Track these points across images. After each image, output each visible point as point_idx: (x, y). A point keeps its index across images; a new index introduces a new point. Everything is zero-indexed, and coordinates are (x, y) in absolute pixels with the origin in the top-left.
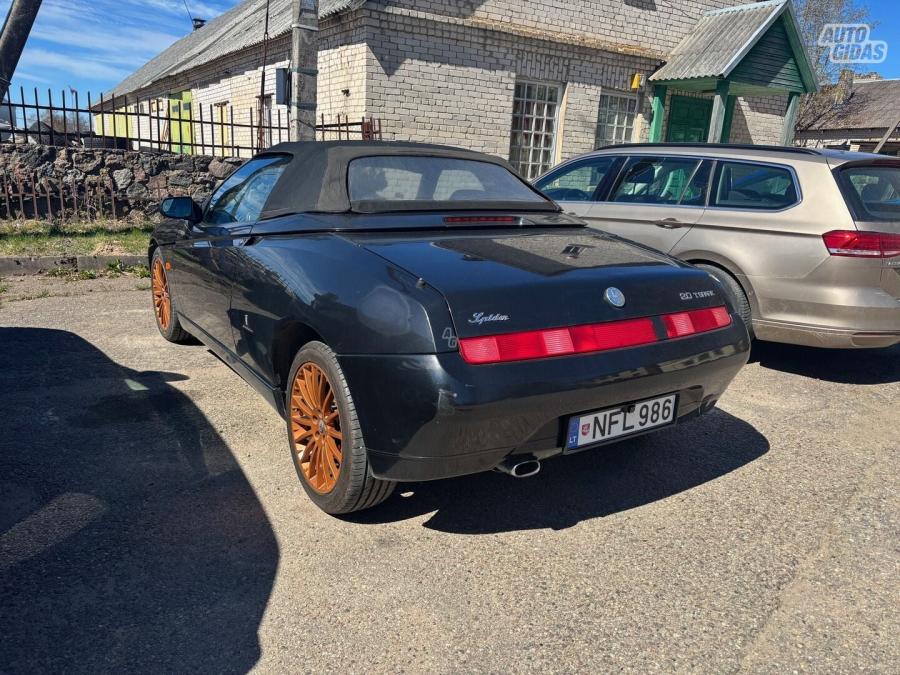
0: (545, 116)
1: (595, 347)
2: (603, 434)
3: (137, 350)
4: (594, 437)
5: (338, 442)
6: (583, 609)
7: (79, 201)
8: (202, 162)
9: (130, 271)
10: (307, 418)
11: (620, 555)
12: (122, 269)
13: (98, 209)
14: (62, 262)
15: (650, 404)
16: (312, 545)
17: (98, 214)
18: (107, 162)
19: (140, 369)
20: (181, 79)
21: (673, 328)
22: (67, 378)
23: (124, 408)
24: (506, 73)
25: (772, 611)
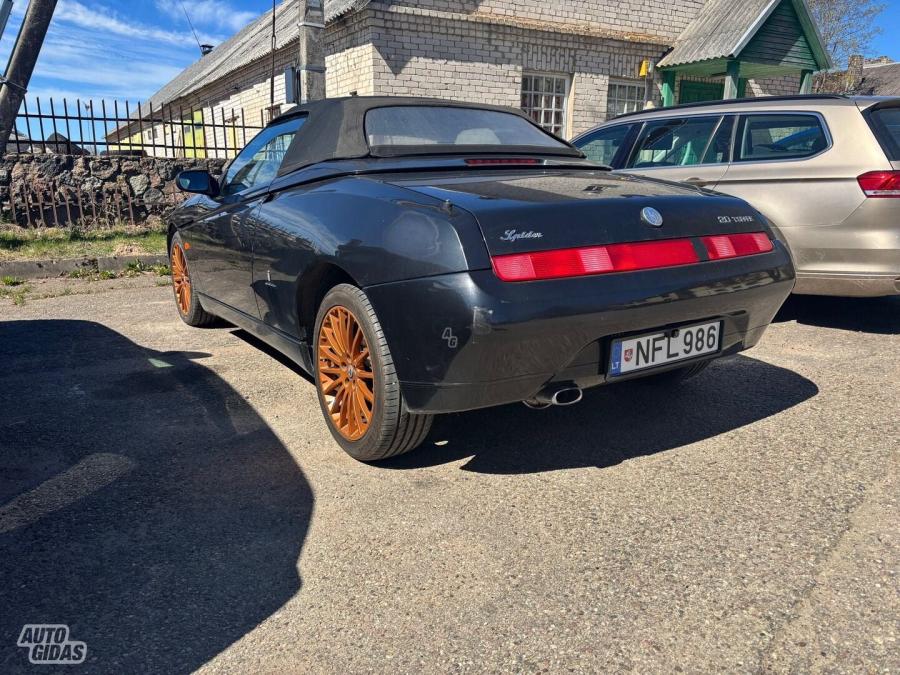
0: (553, 108)
1: (634, 266)
2: (647, 361)
3: (159, 335)
4: (637, 364)
5: (369, 383)
6: (638, 535)
7: (98, 208)
8: (216, 165)
9: (150, 270)
10: (337, 366)
11: (671, 487)
12: (142, 269)
13: (117, 216)
14: (84, 264)
15: (694, 329)
16: (347, 489)
17: (116, 220)
18: (123, 169)
19: (163, 350)
20: (192, 100)
21: (713, 250)
22: (92, 359)
23: (150, 382)
24: (512, 66)
25: (842, 532)
